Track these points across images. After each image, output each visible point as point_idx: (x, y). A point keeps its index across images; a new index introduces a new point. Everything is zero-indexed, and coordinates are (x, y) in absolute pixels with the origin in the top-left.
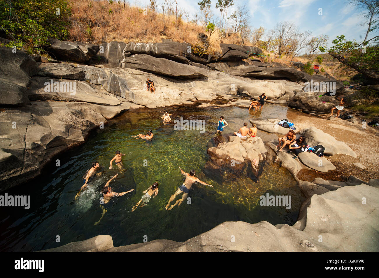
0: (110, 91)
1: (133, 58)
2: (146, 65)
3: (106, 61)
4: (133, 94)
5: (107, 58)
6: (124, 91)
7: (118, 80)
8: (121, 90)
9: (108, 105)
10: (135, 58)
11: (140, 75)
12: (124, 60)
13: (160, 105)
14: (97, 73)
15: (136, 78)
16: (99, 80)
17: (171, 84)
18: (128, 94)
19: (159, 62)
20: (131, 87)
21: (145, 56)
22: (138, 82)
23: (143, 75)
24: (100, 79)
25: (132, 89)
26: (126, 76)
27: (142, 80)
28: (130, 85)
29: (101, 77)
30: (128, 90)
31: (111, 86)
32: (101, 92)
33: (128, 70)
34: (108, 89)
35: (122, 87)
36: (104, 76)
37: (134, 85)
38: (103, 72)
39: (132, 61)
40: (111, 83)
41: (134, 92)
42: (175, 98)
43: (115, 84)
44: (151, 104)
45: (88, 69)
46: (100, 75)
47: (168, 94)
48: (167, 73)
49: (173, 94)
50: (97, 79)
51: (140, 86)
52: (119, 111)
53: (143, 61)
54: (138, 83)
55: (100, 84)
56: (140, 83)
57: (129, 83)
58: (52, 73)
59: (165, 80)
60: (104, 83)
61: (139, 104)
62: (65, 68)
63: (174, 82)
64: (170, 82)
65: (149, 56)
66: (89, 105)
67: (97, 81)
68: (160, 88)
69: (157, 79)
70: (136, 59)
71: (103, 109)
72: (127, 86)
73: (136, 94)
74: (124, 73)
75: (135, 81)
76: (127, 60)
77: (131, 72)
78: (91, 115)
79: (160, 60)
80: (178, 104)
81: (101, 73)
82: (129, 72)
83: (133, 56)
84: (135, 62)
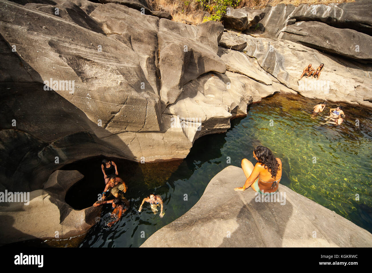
0: (264, 67)
1: (297, 26)
2: (315, 37)
3: (263, 29)
4: (288, 74)
5: (265, 26)
6: (278, 69)
7: (276, 54)
8: (275, 67)
9: (263, 83)
10: (300, 26)
11: (303, 51)
12: (284, 29)
13: (320, 96)
14: (255, 45)
15: (296, 55)
16: (255, 52)
17: (342, 69)
18: (283, 73)
19: (338, 35)
20: (287, 66)
21: (317, 25)
22: (298, 60)
23: (306, 51)
24: (257, 52)
25: (287, 68)
26: (285, 51)
27: (303, 59)
28: (287, 63)
29: (258, 49)
30: (283, 68)
31: (266, 62)
32: (255, 67)
33: (288, 43)
34: (262, 65)
35: (277, 64)
36: (261, 49)
37: (292, 64)
38: (261, 44)
39: (294, 31)
40: (267, 57)
41: (290, 72)
42: (348, 92)
43: (271, 59)
44: (308, 92)
45: (248, 39)
46: (257, 47)
47: (338, 85)
48: (346, 53)
49: (346, 86)
50: (253, 51)
51: (299, 66)
52: (272, 92)
53: (311, 32)
54: (298, 62)
55: (256, 57)
56: (300, 62)
57: (287, 61)
58: (225, 43)
59: (334, 62)
60: (259, 57)
61: (291, 89)
62: (233, 38)
63: (347, 66)
64: (342, 66)
65: (324, 24)
66: (249, 79)
67: (252, 54)
68: (326, 73)
69: (322, 59)
70: (302, 28)
71: (259, 86)
72: (283, 64)
73: (291, 75)
74: (283, 47)
75: (294, 59)
76: (288, 29)
77: (291, 47)
78: (251, 91)
79: (342, 31)
80: (349, 101)
81: (259, 45)
82: (289, 46)
83: (298, 24)
84: (298, 33)
